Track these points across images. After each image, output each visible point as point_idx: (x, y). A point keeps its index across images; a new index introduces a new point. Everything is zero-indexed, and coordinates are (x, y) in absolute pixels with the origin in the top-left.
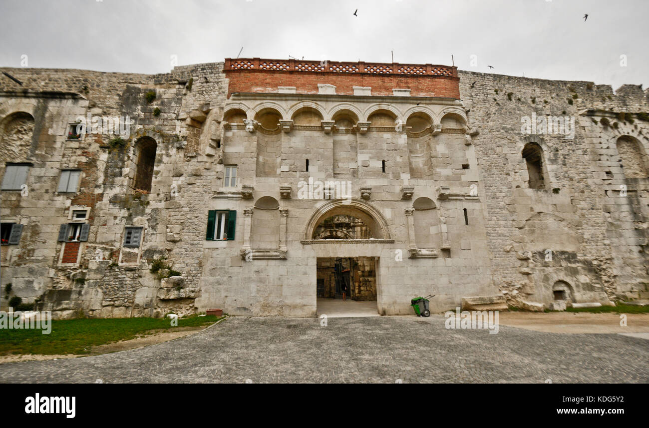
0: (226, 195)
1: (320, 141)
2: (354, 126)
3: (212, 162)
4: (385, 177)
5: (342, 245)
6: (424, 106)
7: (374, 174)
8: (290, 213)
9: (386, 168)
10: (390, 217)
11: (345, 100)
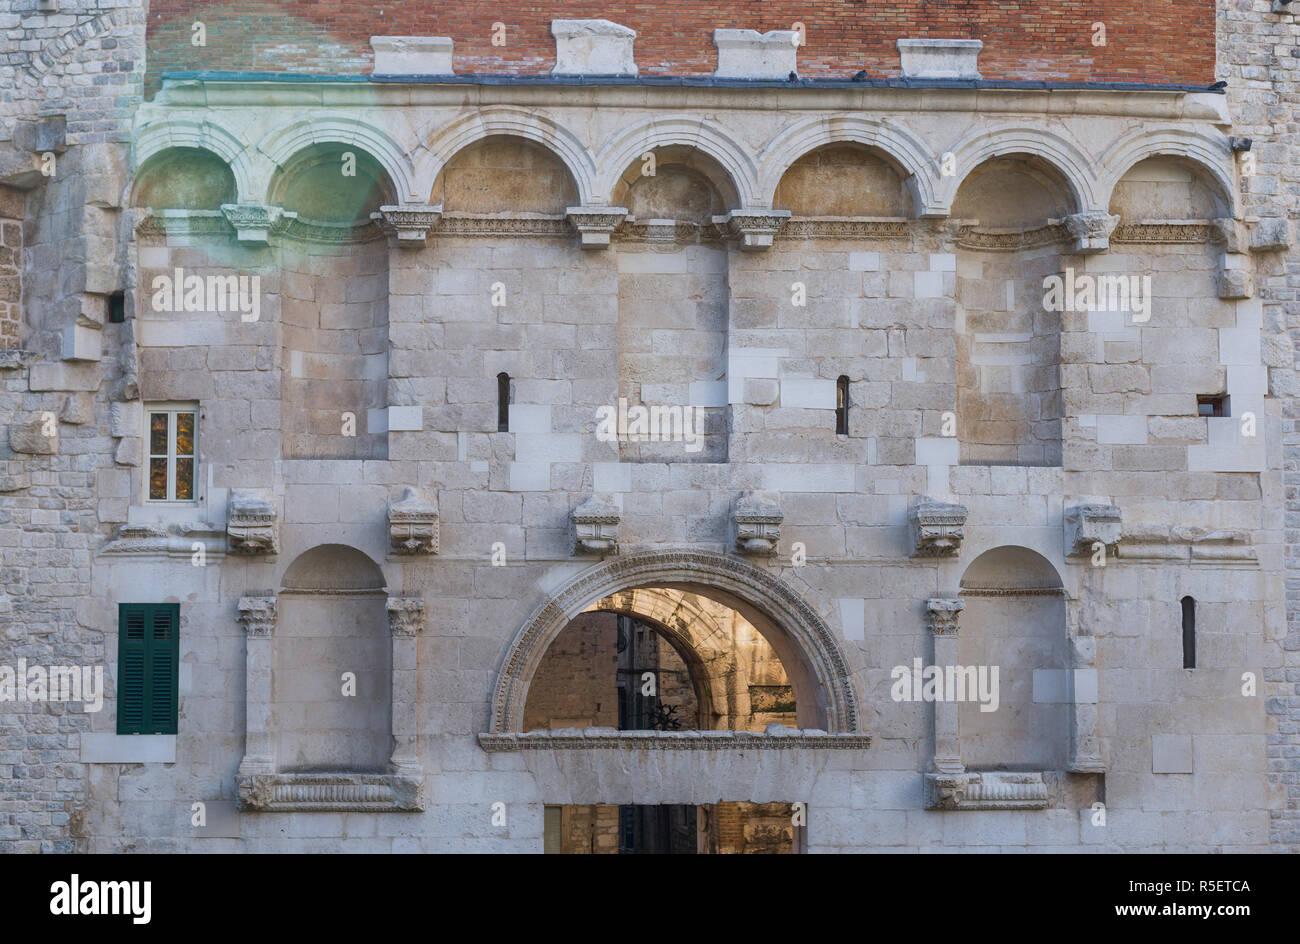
0: (162, 542)
1: (562, 289)
2: (716, 219)
3: (91, 392)
4: (846, 454)
5: (652, 754)
6: (1040, 124)
7: (800, 443)
8: (431, 619)
9: (853, 413)
10: (861, 637)
11: (678, 99)
